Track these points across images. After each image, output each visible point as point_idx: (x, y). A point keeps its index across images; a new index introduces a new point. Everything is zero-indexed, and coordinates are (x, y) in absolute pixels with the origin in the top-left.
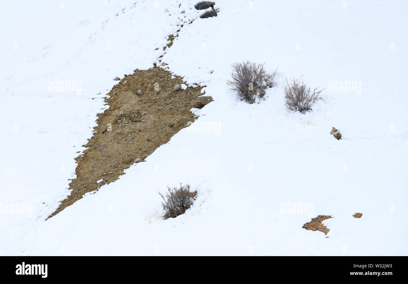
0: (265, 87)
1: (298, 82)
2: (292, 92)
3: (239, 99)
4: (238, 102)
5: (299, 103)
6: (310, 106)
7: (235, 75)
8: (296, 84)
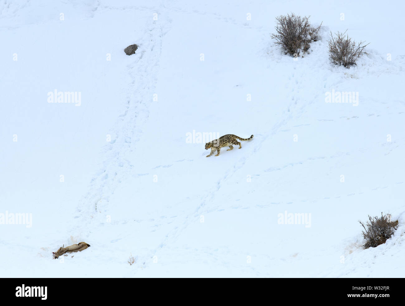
0: (310, 41)
1: (343, 36)
2: (337, 46)
3: (283, 53)
4: (282, 56)
5: (343, 57)
6: (354, 61)
7: (279, 28)
8: (341, 38)
